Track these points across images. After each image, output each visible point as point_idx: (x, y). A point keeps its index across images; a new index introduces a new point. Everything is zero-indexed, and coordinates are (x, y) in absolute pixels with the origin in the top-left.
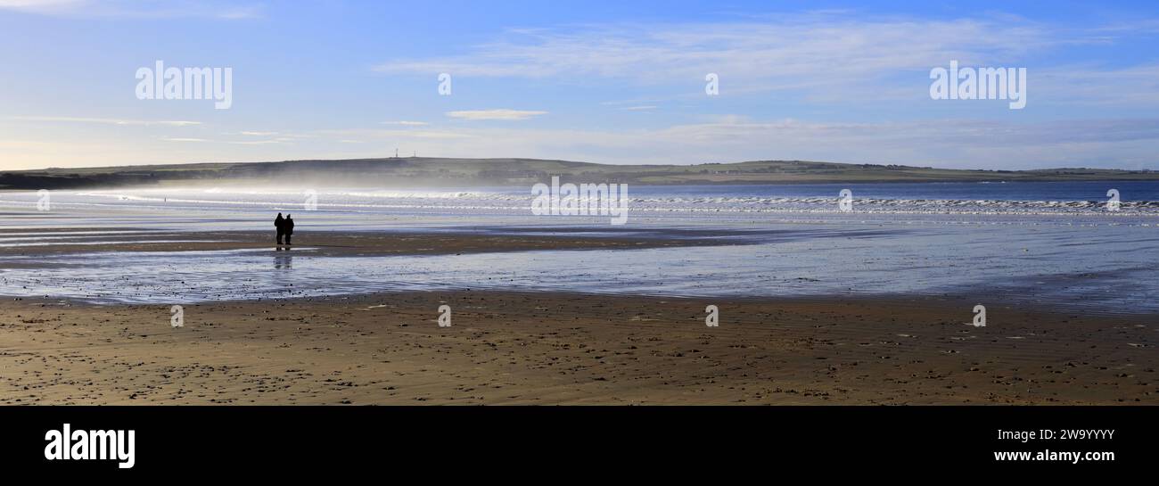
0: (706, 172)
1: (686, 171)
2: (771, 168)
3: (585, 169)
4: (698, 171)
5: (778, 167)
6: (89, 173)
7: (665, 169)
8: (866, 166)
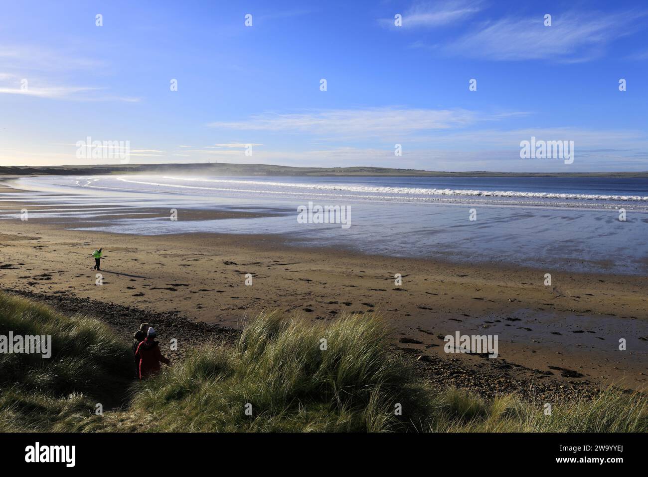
0: (334, 171)
1: (327, 170)
2: (361, 170)
3: (285, 169)
4: (331, 170)
5: (363, 169)
6: (81, 168)
7: (318, 170)
8: (399, 169)
